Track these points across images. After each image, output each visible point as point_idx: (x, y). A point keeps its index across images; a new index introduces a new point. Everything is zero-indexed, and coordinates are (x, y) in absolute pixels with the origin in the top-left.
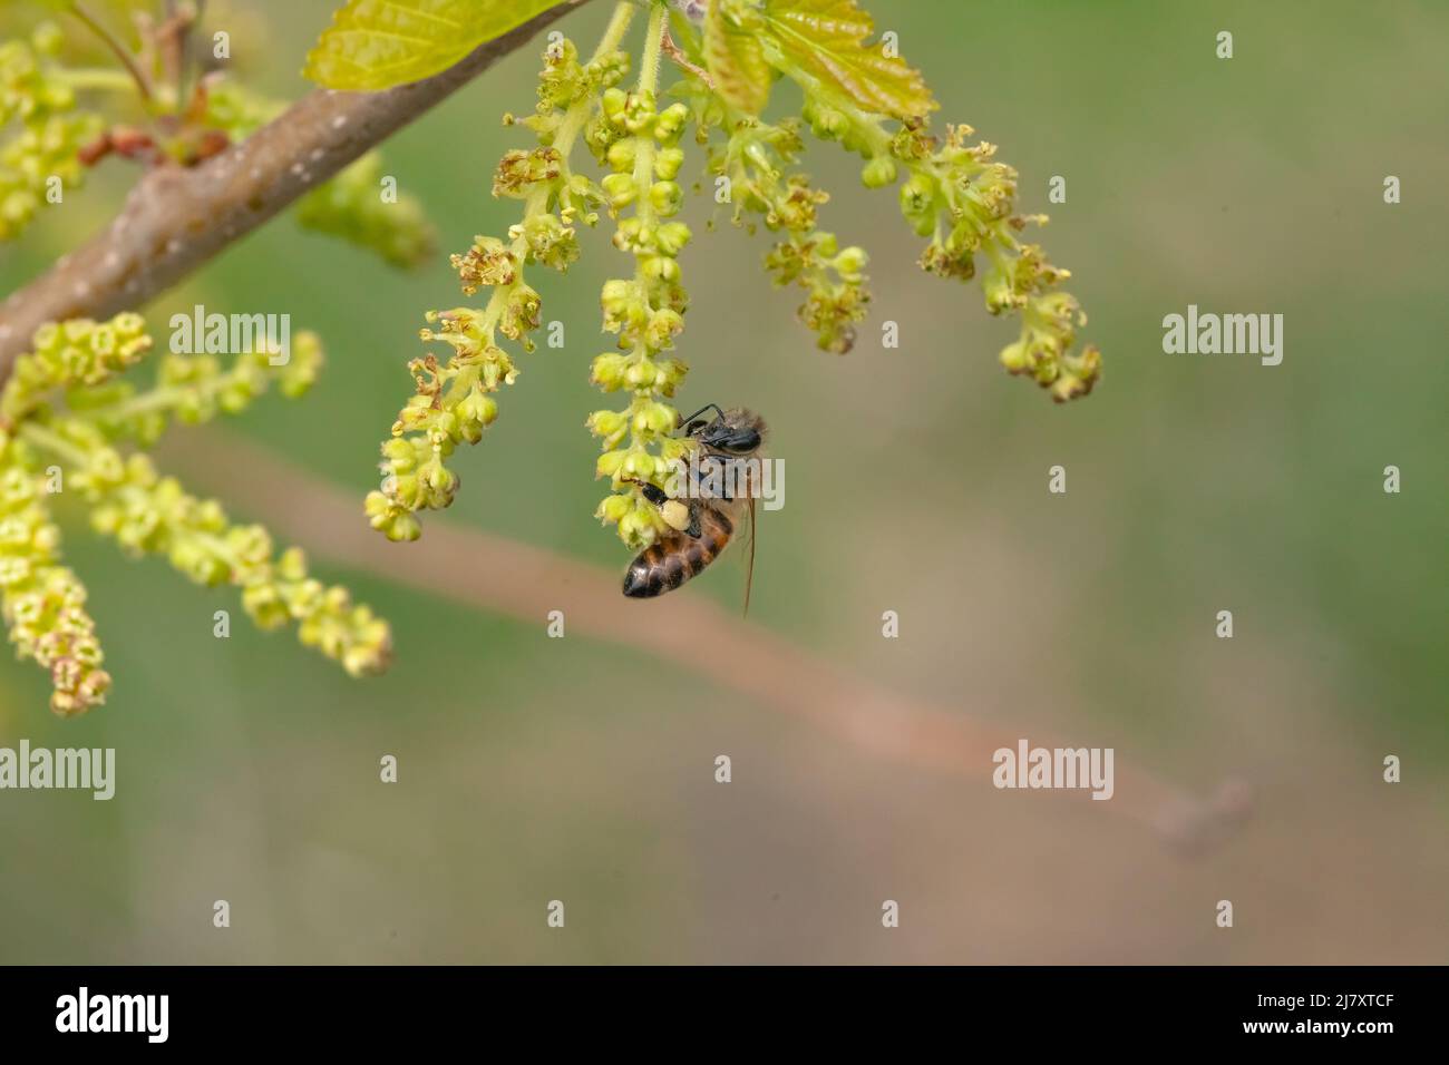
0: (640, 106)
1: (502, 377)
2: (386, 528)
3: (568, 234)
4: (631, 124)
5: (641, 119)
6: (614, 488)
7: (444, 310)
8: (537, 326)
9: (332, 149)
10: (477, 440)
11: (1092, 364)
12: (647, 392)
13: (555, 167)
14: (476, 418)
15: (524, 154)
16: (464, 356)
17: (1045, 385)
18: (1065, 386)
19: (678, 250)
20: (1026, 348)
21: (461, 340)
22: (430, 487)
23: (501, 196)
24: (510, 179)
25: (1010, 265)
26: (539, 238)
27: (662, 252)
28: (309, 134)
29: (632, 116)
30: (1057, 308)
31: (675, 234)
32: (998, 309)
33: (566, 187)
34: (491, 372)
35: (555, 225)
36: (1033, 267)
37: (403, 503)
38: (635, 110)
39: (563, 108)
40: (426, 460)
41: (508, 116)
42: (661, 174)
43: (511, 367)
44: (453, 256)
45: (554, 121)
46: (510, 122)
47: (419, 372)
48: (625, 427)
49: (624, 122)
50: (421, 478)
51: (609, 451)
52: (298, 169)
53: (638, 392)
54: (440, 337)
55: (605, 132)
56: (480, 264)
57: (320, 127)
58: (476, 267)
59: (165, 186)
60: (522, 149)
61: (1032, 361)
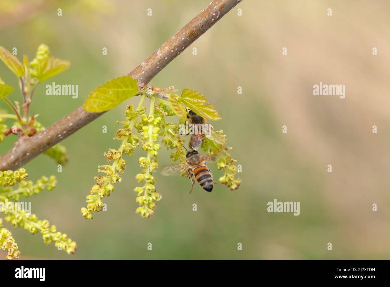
0: (151, 117)
1: (117, 180)
2: (85, 216)
3: (135, 147)
4: (149, 121)
5: (151, 120)
6: (140, 205)
7: (102, 165)
8: (124, 169)
9: (68, 131)
10: (109, 195)
11: (240, 182)
12: (149, 181)
13: (130, 132)
14: (110, 190)
15: (122, 130)
16: (108, 175)
17: (229, 186)
18: (234, 187)
19: (158, 150)
20: (226, 177)
21: (108, 172)
22: (98, 206)
23: (115, 139)
24: (119, 135)
25: (224, 158)
26: (127, 148)
27: (154, 150)
28: (63, 127)
29: (149, 119)
30: (233, 168)
31: (157, 146)
32: (221, 168)
33: (132, 137)
34: (115, 179)
35: (131, 145)
36: (230, 159)
37: (91, 210)
38: (150, 118)
39: (130, 120)
40: (97, 200)
41: (117, 122)
42: (155, 133)
43: (120, 178)
44: (104, 153)
45: (128, 122)
46: (118, 123)
47: (96, 179)
48: (143, 191)
49: (147, 121)
50: (97, 204)
51: (139, 196)
52: (60, 136)
53: (147, 181)
54: (102, 171)
55: (142, 124)
56: (112, 155)
57: (66, 126)
58: (111, 155)
59: (25, 140)
60: (122, 128)
61: (227, 180)
